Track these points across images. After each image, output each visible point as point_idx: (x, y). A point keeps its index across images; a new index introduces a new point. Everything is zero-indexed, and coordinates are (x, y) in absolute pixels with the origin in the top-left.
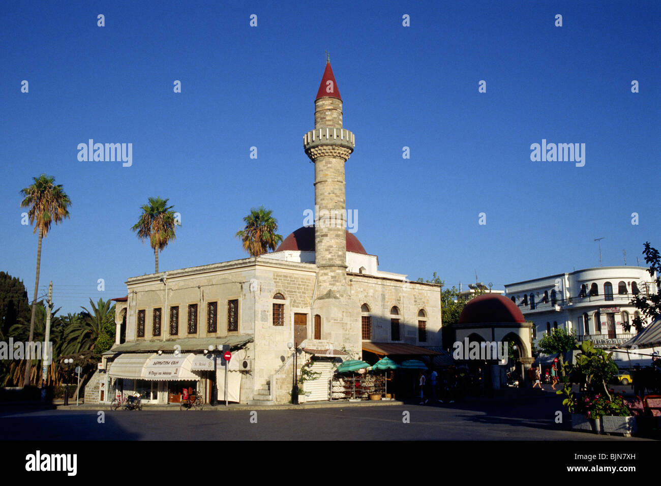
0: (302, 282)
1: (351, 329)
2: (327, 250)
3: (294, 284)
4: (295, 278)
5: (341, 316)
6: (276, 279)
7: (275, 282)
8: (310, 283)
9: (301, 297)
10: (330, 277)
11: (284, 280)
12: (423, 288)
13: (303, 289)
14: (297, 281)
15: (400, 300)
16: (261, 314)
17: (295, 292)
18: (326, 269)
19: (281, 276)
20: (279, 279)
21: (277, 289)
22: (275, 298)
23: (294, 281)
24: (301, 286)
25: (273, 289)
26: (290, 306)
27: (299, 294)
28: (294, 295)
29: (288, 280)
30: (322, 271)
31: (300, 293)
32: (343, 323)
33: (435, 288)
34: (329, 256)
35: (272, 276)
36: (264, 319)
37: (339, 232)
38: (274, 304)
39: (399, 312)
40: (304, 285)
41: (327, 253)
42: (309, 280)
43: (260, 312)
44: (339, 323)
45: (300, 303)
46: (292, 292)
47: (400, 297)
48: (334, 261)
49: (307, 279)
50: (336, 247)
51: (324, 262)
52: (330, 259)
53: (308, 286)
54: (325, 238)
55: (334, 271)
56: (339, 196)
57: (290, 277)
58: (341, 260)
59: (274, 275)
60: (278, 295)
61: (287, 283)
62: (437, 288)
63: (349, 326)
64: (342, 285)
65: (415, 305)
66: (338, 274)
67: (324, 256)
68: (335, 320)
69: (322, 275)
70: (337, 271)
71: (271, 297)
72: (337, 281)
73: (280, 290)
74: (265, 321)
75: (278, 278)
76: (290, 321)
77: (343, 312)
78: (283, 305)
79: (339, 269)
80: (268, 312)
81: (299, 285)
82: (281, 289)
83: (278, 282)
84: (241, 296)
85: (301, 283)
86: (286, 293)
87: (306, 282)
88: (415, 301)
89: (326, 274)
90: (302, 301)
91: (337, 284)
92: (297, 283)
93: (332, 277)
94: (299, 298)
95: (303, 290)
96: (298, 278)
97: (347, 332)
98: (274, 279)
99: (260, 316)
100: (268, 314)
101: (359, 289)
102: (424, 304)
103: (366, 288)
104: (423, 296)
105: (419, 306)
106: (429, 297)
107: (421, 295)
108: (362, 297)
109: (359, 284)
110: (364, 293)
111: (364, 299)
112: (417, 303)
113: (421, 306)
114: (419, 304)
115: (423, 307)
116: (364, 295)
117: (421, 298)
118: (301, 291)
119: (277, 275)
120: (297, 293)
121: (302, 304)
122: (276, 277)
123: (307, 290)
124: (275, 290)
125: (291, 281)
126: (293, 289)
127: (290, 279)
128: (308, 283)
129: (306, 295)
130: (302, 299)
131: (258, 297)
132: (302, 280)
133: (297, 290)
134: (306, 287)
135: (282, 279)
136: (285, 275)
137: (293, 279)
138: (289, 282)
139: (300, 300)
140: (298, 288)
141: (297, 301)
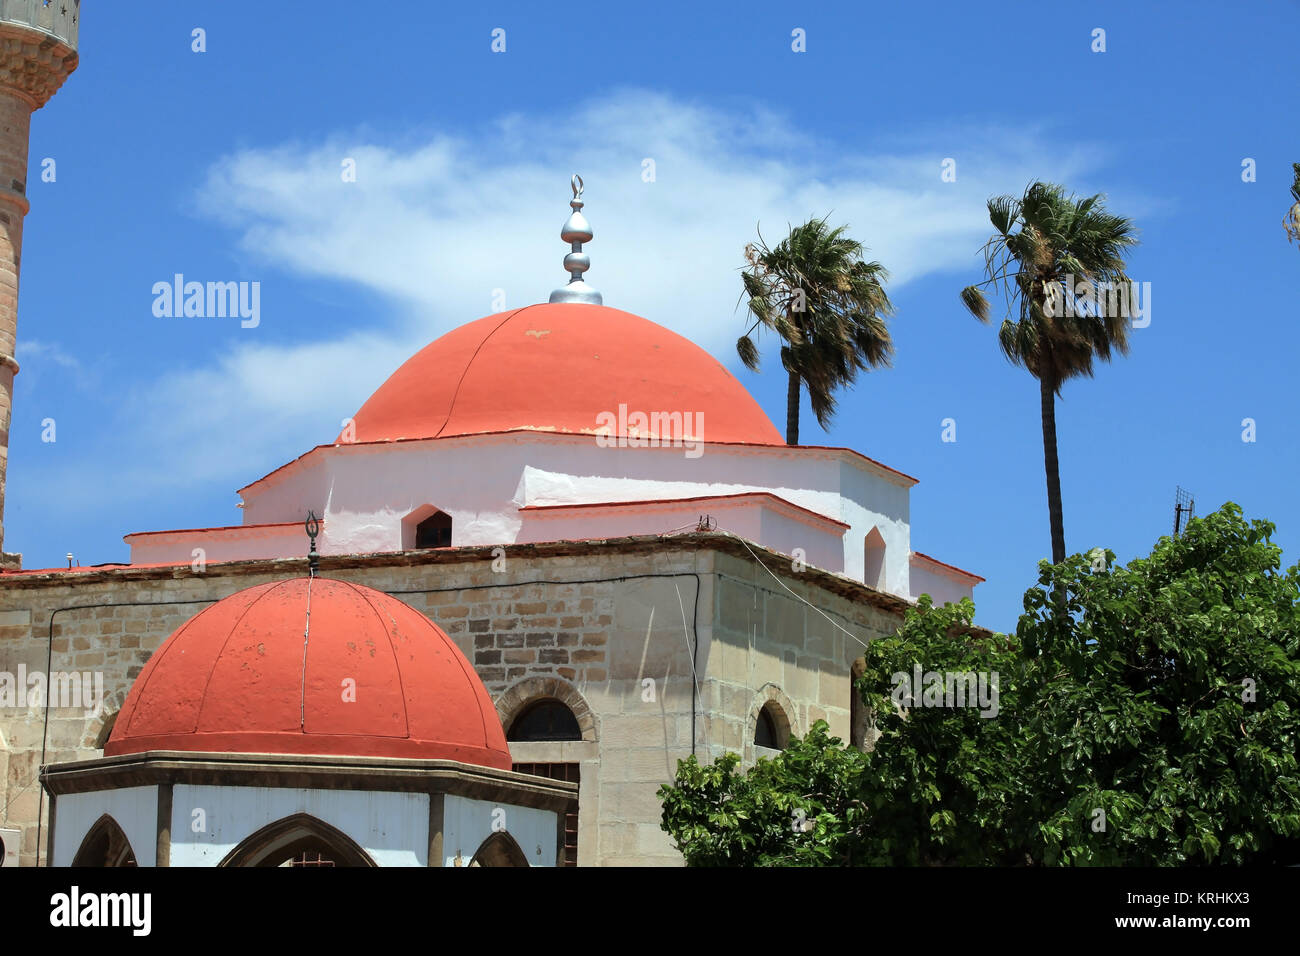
12: (555, 577)
33: (655, 555)
62: (683, 553)
101: (96, 644)
102: (558, 666)
103: (137, 635)
104: (552, 622)
105: (516, 680)
106: (605, 620)
107: (538, 616)
108: (115, 676)
109: (99, 616)
110: (129, 658)
111: (124, 685)
112: (503, 665)
113: (533, 682)
114: (513, 672)
115: (551, 685)
116: (124, 667)
117: (530, 636)
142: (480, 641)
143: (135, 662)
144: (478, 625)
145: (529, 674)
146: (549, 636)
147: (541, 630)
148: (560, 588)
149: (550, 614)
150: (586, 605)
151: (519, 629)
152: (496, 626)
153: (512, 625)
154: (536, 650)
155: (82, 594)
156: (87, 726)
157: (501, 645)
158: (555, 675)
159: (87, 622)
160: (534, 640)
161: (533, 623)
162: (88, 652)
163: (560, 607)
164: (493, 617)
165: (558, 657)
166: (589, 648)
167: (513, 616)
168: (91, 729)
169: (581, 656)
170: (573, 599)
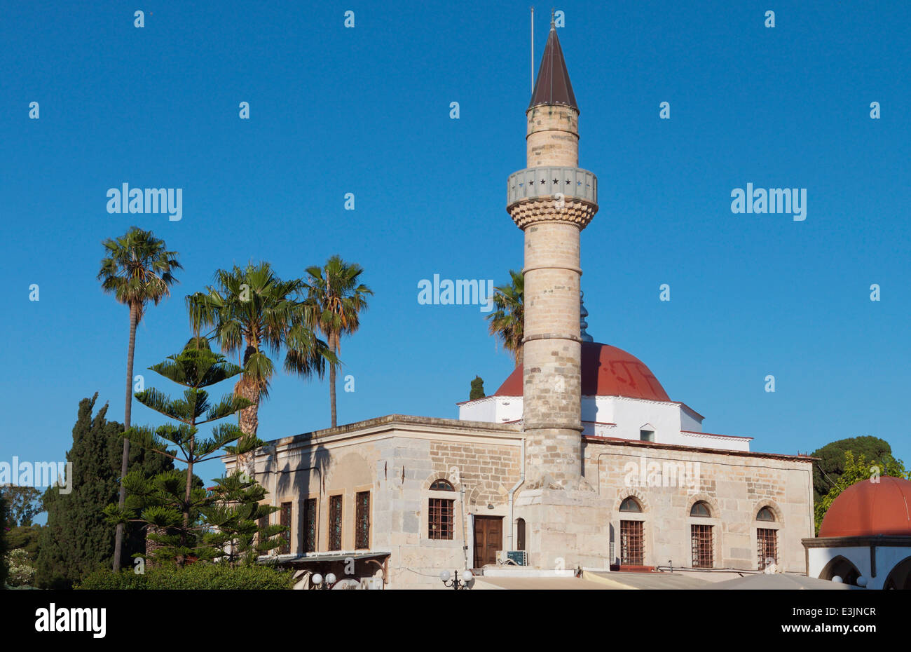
0: (492, 458)
2: (539, 398)
3: (476, 462)
4: (478, 451)
5: (563, 522)
6: (437, 454)
7: (433, 459)
8: (509, 460)
9: (489, 485)
10: (545, 447)
11: (453, 455)
12: (769, 465)
13: (494, 471)
14: (480, 457)
15: (713, 489)
17: (477, 476)
18: (539, 434)
19: (446, 448)
20: (443, 454)
21: (438, 472)
22: (434, 487)
23: (474, 457)
24: (490, 466)
25: (430, 472)
26: (466, 503)
27: (484, 482)
28: (473, 482)
29: (462, 456)
30: (531, 438)
31: (487, 478)
33: (797, 463)
34: (543, 409)
35: (429, 450)
36: (410, 527)
38: (431, 500)
39: (712, 513)
40: (497, 464)
41: (540, 402)
42: (507, 453)
43: (402, 514)
44: (557, 534)
45: (487, 497)
47: (713, 483)
48: (553, 418)
49: (502, 453)
51: (534, 421)
52: (544, 415)
53: (506, 465)
54: (535, 374)
55: (554, 437)
57: (466, 450)
59: (432, 448)
60: (441, 482)
61: (461, 461)
62: (805, 464)
65: (749, 498)
67: (535, 409)
68: (549, 528)
69: (531, 445)
70: (560, 437)
71: (426, 487)
73: (445, 473)
74: (412, 532)
75: (440, 452)
77: (567, 513)
78: (452, 501)
80: (418, 513)
81: (485, 463)
82: (447, 472)
83: (441, 460)
84: (374, 484)
85: (489, 460)
86: (457, 478)
87: (500, 459)
88: (751, 491)
89: (538, 443)
90: (491, 493)
92: (481, 460)
93: (550, 448)
94: (485, 489)
95: (493, 474)
96: (483, 452)
97: (576, 552)
98: (432, 453)
99: (401, 521)
100: (420, 518)
101: (617, 470)
102: (772, 496)
104: (769, 481)
105: (760, 500)
106: (784, 482)
107: (765, 478)
109: (616, 458)
112: (756, 494)
113: (765, 500)
114: (759, 497)
115: (770, 502)
117: (764, 485)
118: (490, 474)
119: (438, 448)
120: (481, 479)
121: (492, 499)
122: (435, 451)
123: (503, 472)
124: (434, 475)
125: (467, 456)
126: (473, 472)
127: (464, 453)
128: (505, 459)
129: (500, 482)
130: (490, 489)
131: (399, 487)
132: (491, 455)
133: (479, 473)
134: (500, 467)
135: (448, 454)
136: (456, 446)
137: (473, 454)
138: (464, 458)
139: (486, 492)
140: (483, 470)
141: (481, 494)
142: (750, 485)
144: (748, 479)
145: (764, 498)
146: (769, 486)
147: (767, 483)
148: (771, 470)
149: (768, 478)
150: (779, 476)
151: (760, 482)
152: (753, 480)
153: (758, 481)
154: (765, 490)
155: (610, 448)
156: (616, 502)
157: (755, 487)
158: (771, 499)
159: (612, 460)
160: (765, 486)
161: (764, 480)
162: (613, 472)
163: (771, 476)
164: (752, 477)
165: (771, 493)
166: (780, 491)
167: (758, 477)
168: (617, 504)
169: (778, 493)
170: (775, 474)
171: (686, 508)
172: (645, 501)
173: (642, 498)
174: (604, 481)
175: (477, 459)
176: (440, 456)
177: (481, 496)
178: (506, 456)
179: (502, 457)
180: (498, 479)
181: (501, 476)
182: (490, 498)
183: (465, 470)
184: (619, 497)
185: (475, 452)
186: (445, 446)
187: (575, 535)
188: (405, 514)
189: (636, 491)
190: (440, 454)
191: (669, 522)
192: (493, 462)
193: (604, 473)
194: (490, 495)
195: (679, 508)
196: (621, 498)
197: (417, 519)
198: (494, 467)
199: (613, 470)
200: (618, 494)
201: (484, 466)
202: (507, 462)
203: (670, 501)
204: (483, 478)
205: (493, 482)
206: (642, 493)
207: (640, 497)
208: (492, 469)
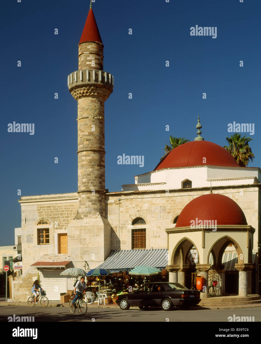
0: (65, 209)
1: (89, 243)
3: (58, 211)
4: (59, 207)
5: (79, 233)
6: (40, 210)
7: (39, 213)
8: (73, 208)
9: (64, 221)
11: (47, 210)
14: (60, 209)
16: (27, 238)
17: (59, 217)
19: (44, 207)
20: (43, 210)
21: (41, 217)
22: (40, 223)
23: (57, 209)
24: (64, 212)
26: (54, 229)
27: (62, 219)
28: (57, 220)
31: (63, 217)
32: (80, 239)
35: (36, 209)
36: (29, 241)
37: (83, 163)
38: (38, 229)
40: (68, 211)
42: (73, 206)
43: (26, 237)
44: (76, 239)
45: (63, 226)
46: (55, 218)
49: (70, 206)
50: (81, 176)
53: (71, 211)
55: (80, 197)
56: (83, 131)
57: (53, 207)
58: (85, 186)
59: (38, 208)
60: (43, 222)
61: (50, 212)
63: (88, 241)
64: (86, 207)
66: (83, 198)
68: (71, 237)
70: (82, 196)
71: (35, 224)
72: (81, 204)
74: (30, 243)
75: (41, 209)
76: (54, 240)
77: (82, 229)
79: (83, 194)
80: (33, 235)
81: (62, 211)
82: (45, 217)
83: (42, 212)
85: (64, 210)
86: (49, 219)
87: (69, 208)
90: (65, 223)
91: (82, 207)
93: (80, 201)
95: (66, 215)
96: (62, 206)
97: (86, 246)
98: (38, 210)
101: (130, 206)
103: (139, 204)
106: (237, 200)
108: (134, 212)
109: (130, 201)
110: (137, 208)
111: (136, 213)
116: (136, 210)
118: (65, 216)
119: (40, 208)
120: (60, 218)
121: (66, 226)
122: (39, 209)
123: (71, 214)
124: (38, 219)
125: (54, 209)
126: (56, 215)
127: (53, 208)
128: (72, 208)
129: (69, 219)
130: (65, 222)
131: (24, 225)
132: (65, 207)
133: (60, 216)
134: (69, 212)
135: (45, 210)
136: (49, 206)
137: (57, 208)
138: (52, 210)
139: (63, 223)
140: (61, 214)
141: (60, 225)
143: (139, 209)
148: (228, 194)
156: (129, 220)
159: (127, 201)
171: (170, 220)
172: (146, 219)
173: (144, 217)
174: (122, 212)
175: (58, 210)
176: (41, 211)
177: (61, 226)
178: (72, 207)
179: (70, 207)
180: (68, 217)
181: (70, 216)
182: (65, 226)
183: (53, 215)
184: (131, 218)
185: (57, 207)
186: (44, 206)
187: (85, 239)
188: (27, 236)
189: (140, 215)
190: (41, 210)
191: (159, 227)
192: (66, 210)
193: (123, 209)
194: (65, 225)
195: (165, 220)
196: (132, 219)
197: (32, 238)
198: (67, 212)
199: (128, 206)
200: (130, 217)
201: (62, 213)
202: (72, 209)
203: (160, 217)
204: (61, 218)
205: (66, 219)
206: (144, 215)
207: (143, 218)
208: (66, 213)
